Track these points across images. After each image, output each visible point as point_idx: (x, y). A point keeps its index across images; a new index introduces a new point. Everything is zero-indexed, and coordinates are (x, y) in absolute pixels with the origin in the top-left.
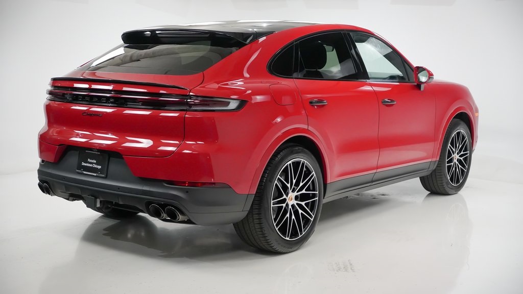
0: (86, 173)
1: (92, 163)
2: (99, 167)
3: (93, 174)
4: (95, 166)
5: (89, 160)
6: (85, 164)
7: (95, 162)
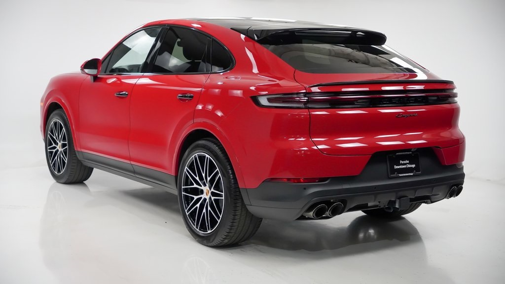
0: (402, 175)
1: (405, 164)
2: (413, 166)
3: (410, 174)
4: (409, 166)
5: (401, 162)
6: (398, 167)
7: (408, 162)
